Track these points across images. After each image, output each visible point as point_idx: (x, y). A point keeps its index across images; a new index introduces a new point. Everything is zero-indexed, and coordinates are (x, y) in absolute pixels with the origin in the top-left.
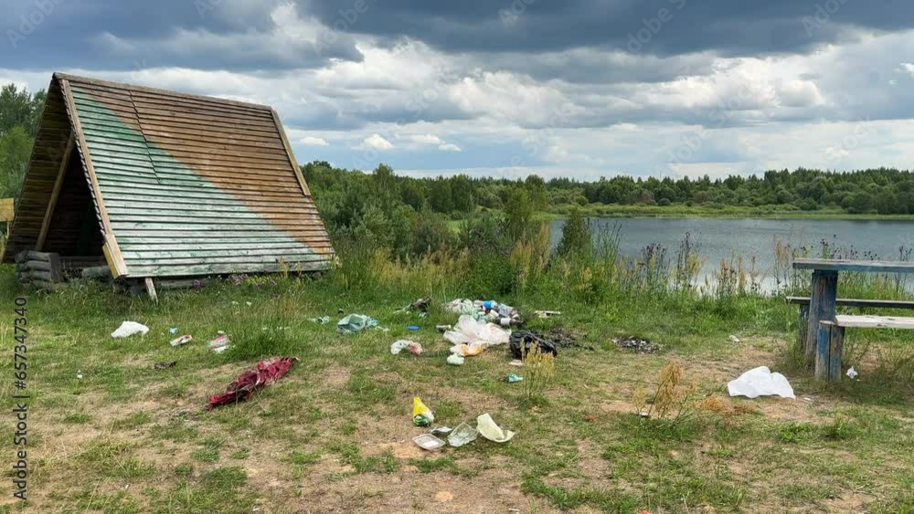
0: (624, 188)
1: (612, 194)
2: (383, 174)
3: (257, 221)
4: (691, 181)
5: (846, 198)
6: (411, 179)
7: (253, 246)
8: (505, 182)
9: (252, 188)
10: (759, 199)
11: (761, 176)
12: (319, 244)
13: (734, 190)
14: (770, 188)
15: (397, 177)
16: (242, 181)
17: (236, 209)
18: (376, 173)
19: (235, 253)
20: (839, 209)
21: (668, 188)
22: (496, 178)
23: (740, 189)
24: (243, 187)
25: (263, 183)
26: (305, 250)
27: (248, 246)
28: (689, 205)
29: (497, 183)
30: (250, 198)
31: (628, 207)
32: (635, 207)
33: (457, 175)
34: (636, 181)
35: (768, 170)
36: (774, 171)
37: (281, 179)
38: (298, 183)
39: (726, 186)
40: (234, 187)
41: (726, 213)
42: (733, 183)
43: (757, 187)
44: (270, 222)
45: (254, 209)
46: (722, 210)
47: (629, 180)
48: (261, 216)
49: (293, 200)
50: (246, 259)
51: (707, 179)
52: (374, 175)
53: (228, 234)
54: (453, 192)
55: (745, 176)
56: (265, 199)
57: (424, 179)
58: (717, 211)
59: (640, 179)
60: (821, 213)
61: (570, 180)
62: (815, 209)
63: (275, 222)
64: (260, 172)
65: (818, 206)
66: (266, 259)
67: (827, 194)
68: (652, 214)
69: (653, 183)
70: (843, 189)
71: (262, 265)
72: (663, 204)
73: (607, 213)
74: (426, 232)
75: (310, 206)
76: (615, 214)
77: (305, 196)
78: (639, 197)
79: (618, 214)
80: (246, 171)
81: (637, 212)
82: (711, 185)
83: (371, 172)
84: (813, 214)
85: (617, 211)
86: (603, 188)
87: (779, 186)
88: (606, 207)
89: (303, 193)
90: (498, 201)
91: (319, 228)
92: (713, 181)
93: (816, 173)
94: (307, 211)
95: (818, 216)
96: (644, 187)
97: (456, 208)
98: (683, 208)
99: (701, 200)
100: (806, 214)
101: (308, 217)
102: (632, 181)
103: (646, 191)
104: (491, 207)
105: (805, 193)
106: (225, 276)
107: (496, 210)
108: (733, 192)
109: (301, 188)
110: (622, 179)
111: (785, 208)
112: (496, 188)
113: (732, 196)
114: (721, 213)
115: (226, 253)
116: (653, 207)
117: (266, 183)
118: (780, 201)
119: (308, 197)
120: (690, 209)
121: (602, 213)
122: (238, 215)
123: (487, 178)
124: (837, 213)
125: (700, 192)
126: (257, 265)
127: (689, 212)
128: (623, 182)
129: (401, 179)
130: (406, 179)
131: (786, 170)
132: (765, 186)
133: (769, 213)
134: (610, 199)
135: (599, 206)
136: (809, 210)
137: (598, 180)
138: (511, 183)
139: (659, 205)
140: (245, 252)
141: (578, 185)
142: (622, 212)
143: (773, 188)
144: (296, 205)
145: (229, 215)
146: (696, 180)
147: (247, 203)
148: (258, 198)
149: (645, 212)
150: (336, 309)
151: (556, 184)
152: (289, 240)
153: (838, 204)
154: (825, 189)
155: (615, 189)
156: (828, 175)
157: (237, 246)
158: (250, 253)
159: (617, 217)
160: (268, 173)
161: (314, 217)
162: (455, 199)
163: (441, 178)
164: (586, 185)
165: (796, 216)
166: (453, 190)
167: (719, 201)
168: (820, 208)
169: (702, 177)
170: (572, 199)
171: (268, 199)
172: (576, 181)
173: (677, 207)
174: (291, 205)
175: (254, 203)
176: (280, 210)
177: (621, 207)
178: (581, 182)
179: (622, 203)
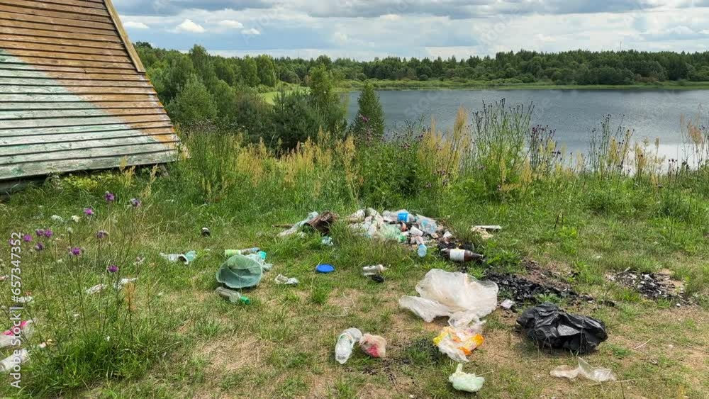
0: (393, 67)
1: (385, 71)
2: (197, 54)
3: (82, 105)
4: (443, 61)
5: (555, 73)
6: (222, 58)
7: (78, 137)
8: (301, 61)
9: (71, 63)
10: (491, 75)
11: (493, 57)
12: (160, 131)
13: (474, 67)
14: (500, 66)
15: (210, 56)
16: (58, 55)
17: (52, 90)
18: (192, 53)
19: (54, 147)
20: (550, 81)
21: (426, 67)
22: (292, 58)
23: (478, 67)
24: (60, 62)
25: (85, 57)
26: (143, 139)
27: (70, 137)
28: (442, 80)
29: (295, 61)
30: (69, 76)
31: (397, 82)
32: (401, 82)
33: (261, 55)
34: (402, 61)
35: (499, 52)
36: (503, 53)
37: (108, 52)
38: (129, 57)
39: (468, 65)
40: (48, 61)
41: (469, 86)
42: (473, 62)
43: (491, 65)
44: (97, 105)
45: (75, 90)
46: (467, 84)
47: (397, 60)
48: (85, 98)
49: (125, 77)
50: (69, 154)
51: (454, 59)
52: (190, 54)
53: (42, 123)
54: (259, 70)
55: (482, 57)
56: (88, 76)
57: (233, 58)
58: (462, 84)
59: (405, 59)
60: (536, 85)
61: (352, 60)
62: (533, 81)
63: (103, 105)
64: (80, 44)
65: (534, 79)
66: (95, 153)
67: (541, 70)
68: (414, 87)
69: (414, 63)
70: (553, 66)
71: (91, 160)
72: (423, 79)
73: (382, 87)
74: (245, 105)
75: (146, 85)
76: (387, 88)
77: (139, 73)
78: (405, 74)
79: (390, 88)
80: (62, 42)
81: (403, 86)
82: (457, 64)
83: (187, 52)
84: (531, 86)
85: (389, 85)
86: (377, 67)
87: (508, 64)
88: (381, 82)
89: (136, 70)
90: (295, 77)
91: (157, 111)
92: (458, 60)
93: (534, 54)
94: (142, 91)
95: (535, 87)
96: (408, 65)
97: (261, 83)
98: (438, 82)
99: (450, 76)
100: (526, 86)
101: (143, 98)
102: (400, 61)
103: (410, 69)
104: (290, 83)
105: (525, 70)
106: (41, 178)
107: (294, 85)
108: (474, 70)
109: (132, 63)
110: (392, 59)
111: (511, 82)
112: (293, 65)
113: (472, 72)
114: (466, 86)
115: (42, 148)
116: (414, 82)
117: (89, 58)
118: (507, 76)
119: (143, 74)
120: (443, 83)
121: (377, 87)
122: (55, 98)
123: (285, 58)
124: (549, 85)
125: (450, 70)
126: (84, 161)
127: (441, 86)
128: (393, 61)
129: (213, 58)
130: (218, 59)
131: (512, 52)
132: (497, 64)
133: (500, 85)
134: (383, 75)
135: (375, 81)
136: (529, 82)
137: (373, 60)
138: (306, 63)
139: (420, 80)
140: (67, 145)
141: (358, 64)
142: (393, 86)
143: (503, 66)
144: (128, 84)
145: (42, 98)
146: (447, 60)
147: (67, 82)
148: (80, 76)
149: (409, 86)
150: (197, 227)
151: (341, 63)
152: (123, 127)
153: (549, 78)
154: (540, 67)
155: (386, 67)
156: (542, 55)
157: (56, 138)
158: (74, 145)
159: (389, 90)
160: (92, 44)
161: (152, 98)
162: (260, 75)
163: (247, 57)
164: (364, 65)
165: (519, 88)
166: (258, 67)
167: (464, 76)
168: (537, 81)
169: (451, 58)
170: (354, 75)
171: (94, 76)
172: (356, 61)
173: (433, 81)
174: (122, 84)
175: (75, 83)
176: (109, 90)
177: (391, 82)
178: (360, 62)
179: (393, 78)
